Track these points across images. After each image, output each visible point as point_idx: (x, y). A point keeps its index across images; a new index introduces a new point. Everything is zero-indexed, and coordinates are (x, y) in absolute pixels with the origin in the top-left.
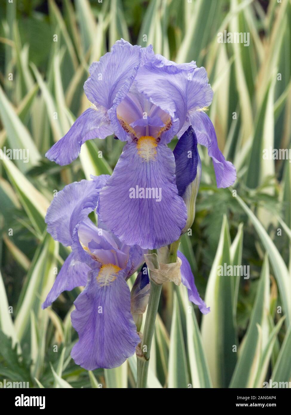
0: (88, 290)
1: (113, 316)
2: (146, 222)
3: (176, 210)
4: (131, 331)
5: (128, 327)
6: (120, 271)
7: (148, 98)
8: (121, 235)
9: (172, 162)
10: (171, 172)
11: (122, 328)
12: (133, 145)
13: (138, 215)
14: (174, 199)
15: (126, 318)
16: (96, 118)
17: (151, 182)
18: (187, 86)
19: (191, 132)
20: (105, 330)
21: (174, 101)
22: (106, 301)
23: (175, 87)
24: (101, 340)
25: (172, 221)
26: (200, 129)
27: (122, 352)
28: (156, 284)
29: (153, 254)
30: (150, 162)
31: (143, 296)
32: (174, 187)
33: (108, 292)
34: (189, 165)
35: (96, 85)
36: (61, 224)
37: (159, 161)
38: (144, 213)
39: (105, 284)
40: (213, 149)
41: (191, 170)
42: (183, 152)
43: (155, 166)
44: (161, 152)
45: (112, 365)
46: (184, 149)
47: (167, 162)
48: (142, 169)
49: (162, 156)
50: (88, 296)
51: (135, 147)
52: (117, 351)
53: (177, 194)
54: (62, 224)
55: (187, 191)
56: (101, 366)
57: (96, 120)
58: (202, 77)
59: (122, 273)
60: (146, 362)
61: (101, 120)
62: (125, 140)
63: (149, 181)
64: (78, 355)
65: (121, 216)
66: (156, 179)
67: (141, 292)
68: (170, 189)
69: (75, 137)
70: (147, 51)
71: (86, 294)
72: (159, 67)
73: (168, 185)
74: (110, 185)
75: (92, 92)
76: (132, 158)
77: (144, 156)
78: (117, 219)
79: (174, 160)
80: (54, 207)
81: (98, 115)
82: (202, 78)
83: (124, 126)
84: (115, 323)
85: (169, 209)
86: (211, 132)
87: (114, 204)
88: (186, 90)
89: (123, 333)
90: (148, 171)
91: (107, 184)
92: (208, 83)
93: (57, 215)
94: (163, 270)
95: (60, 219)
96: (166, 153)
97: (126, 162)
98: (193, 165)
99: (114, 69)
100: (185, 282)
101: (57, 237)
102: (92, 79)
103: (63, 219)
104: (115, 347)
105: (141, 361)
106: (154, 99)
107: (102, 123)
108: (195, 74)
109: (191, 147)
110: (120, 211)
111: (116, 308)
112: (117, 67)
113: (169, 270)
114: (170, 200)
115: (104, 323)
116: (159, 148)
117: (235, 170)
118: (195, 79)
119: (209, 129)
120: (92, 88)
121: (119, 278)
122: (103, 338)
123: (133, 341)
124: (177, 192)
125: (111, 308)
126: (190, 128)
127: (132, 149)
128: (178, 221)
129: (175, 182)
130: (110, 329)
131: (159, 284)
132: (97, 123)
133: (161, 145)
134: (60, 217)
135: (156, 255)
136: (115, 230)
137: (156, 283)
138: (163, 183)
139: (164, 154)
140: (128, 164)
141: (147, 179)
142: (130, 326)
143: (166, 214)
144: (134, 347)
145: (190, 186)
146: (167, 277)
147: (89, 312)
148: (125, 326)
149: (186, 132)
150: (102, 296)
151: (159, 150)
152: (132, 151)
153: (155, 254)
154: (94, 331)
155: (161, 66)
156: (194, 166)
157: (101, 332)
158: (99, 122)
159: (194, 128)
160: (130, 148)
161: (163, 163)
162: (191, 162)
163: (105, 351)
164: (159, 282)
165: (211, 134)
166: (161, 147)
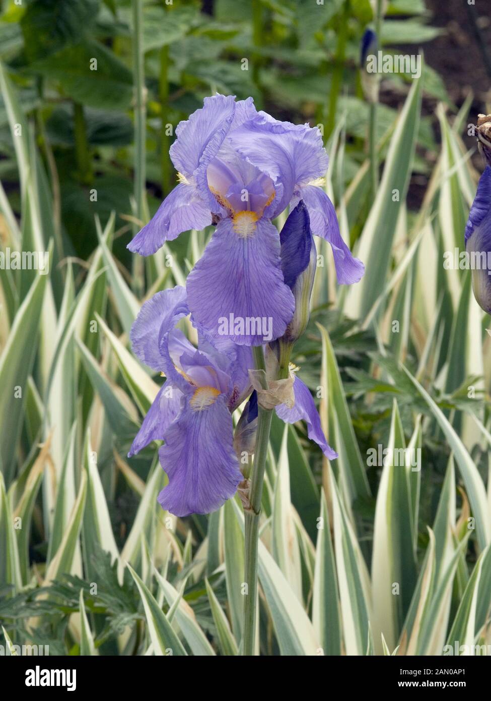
0: (180, 418)
1: (209, 449)
2: (242, 312)
3: (280, 299)
4: (232, 468)
5: (228, 463)
6: (220, 395)
7: (245, 157)
8: (212, 328)
9: (276, 241)
10: (275, 253)
11: (220, 462)
12: (228, 221)
13: (232, 305)
14: (279, 286)
15: (226, 453)
16: (186, 193)
17: (248, 263)
18: (295, 149)
19: (302, 208)
20: (199, 464)
21: (278, 164)
22: (201, 429)
23: (279, 148)
24: (194, 478)
25: (275, 312)
26: (314, 207)
27: (220, 493)
28: (264, 410)
29: (260, 370)
30: (248, 239)
31: (252, 431)
32: (277, 271)
33: (204, 419)
34: (300, 249)
35: (184, 148)
36: (148, 340)
37: (259, 239)
38: (240, 302)
39: (200, 409)
40: (332, 235)
41: (302, 257)
42: (291, 232)
43: (254, 245)
44: (262, 228)
45: (208, 509)
46: (293, 229)
47: (270, 241)
48: (239, 248)
49: (263, 233)
50: (179, 426)
51: (230, 223)
52: (214, 491)
53: (282, 281)
54: (151, 340)
55: (298, 282)
56: (195, 510)
57: (186, 195)
58: (315, 139)
59: (223, 397)
60: (255, 517)
61: (192, 195)
62: (217, 211)
63: (247, 262)
64: (167, 498)
65: (213, 306)
66: (255, 259)
67: (249, 427)
68: (273, 273)
69: (162, 219)
70: (247, 106)
71: (178, 423)
72: (260, 124)
73: (271, 269)
74: (200, 269)
75: (180, 158)
76: (226, 236)
77: (240, 232)
78: (207, 309)
79: (279, 239)
80: (142, 321)
81: (188, 189)
82: (315, 141)
83: (220, 201)
84: (212, 456)
85: (272, 298)
86: (330, 212)
87: (203, 292)
88: (295, 153)
89: (221, 469)
90: (246, 250)
91: (195, 268)
92: (323, 147)
93: (145, 331)
94: (272, 390)
95: (148, 334)
96: (268, 229)
97: (220, 241)
98: (304, 250)
99: (204, 127)
100: (304, 414)
101: (144, 358)
102: (179, 142)
103: (151, 334)
104: (211, 486)
105: (249, 515)
106: (253, 160)
107: (193, 199)
108: (306, 135)
109: (302, 226)
110: (211, 300)
111: (213, 438)
112: (208, 124)
113: (279, 388)
114: (272, 287)
115: (198, 456)
116: (261, 224)
117: (364, 268)
118: (305, 141)
119: (328, 210)
120: (180, 153)
121: (218, 402)
122: (196, 475)
123: (234, 479)
124: (283, 278)
125: (207, 438)
126: (301, 203)
127: (227, 225)
128: (284, 314)
129: (280, 267)
130: (205, 463)
131: (268, 410)
132: (188, 199)
133: (263, 221)
134: (148, 332)
135: (264, 371)
136: (205, 322)
137: (265, 408)
138: (265, 265)
139: (266, 231)
140: (222, 243)
141: (244, 259)
142: (231, 462)
143: (268, 303)
144: (235, 486)
145: (301, 276)
146: (276, 397)
147: (182, 445)
148: (225, 461)
149: (296, 208)
150: (196, 423)
151: (260, 226)
152: (228, 227)
153: (262, 370)
154: (186, 468)
155: (263, 123)
156: (306, 251)
157: (195, 466)
158: (189, 198)
159: (307, 205)
160: (224, 225)
161: (265, 241)
162: (303, 246)
163: (199, 490)
164: (268, 407)
165: (331, 216)
166: (263, 223)
